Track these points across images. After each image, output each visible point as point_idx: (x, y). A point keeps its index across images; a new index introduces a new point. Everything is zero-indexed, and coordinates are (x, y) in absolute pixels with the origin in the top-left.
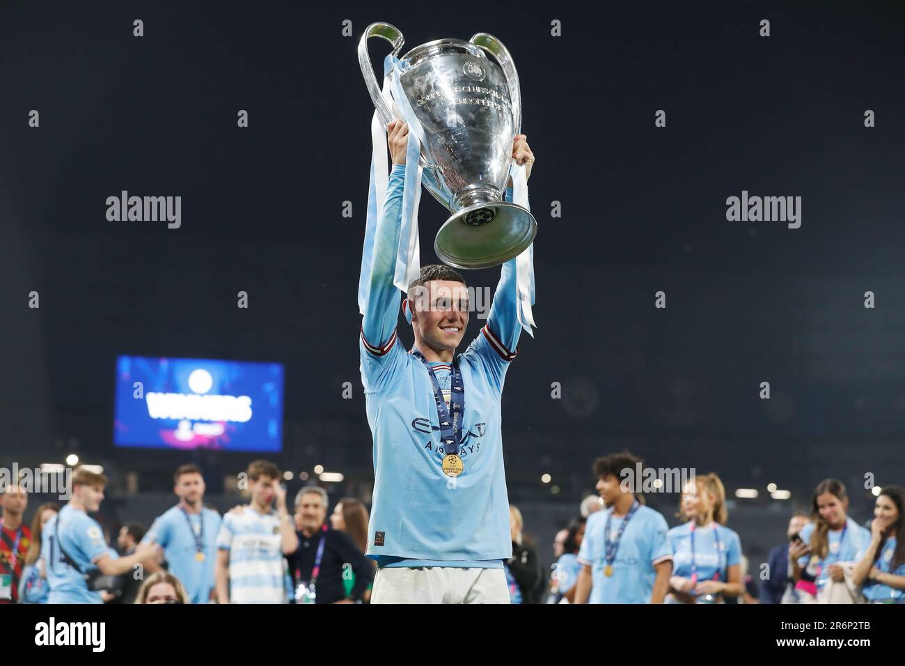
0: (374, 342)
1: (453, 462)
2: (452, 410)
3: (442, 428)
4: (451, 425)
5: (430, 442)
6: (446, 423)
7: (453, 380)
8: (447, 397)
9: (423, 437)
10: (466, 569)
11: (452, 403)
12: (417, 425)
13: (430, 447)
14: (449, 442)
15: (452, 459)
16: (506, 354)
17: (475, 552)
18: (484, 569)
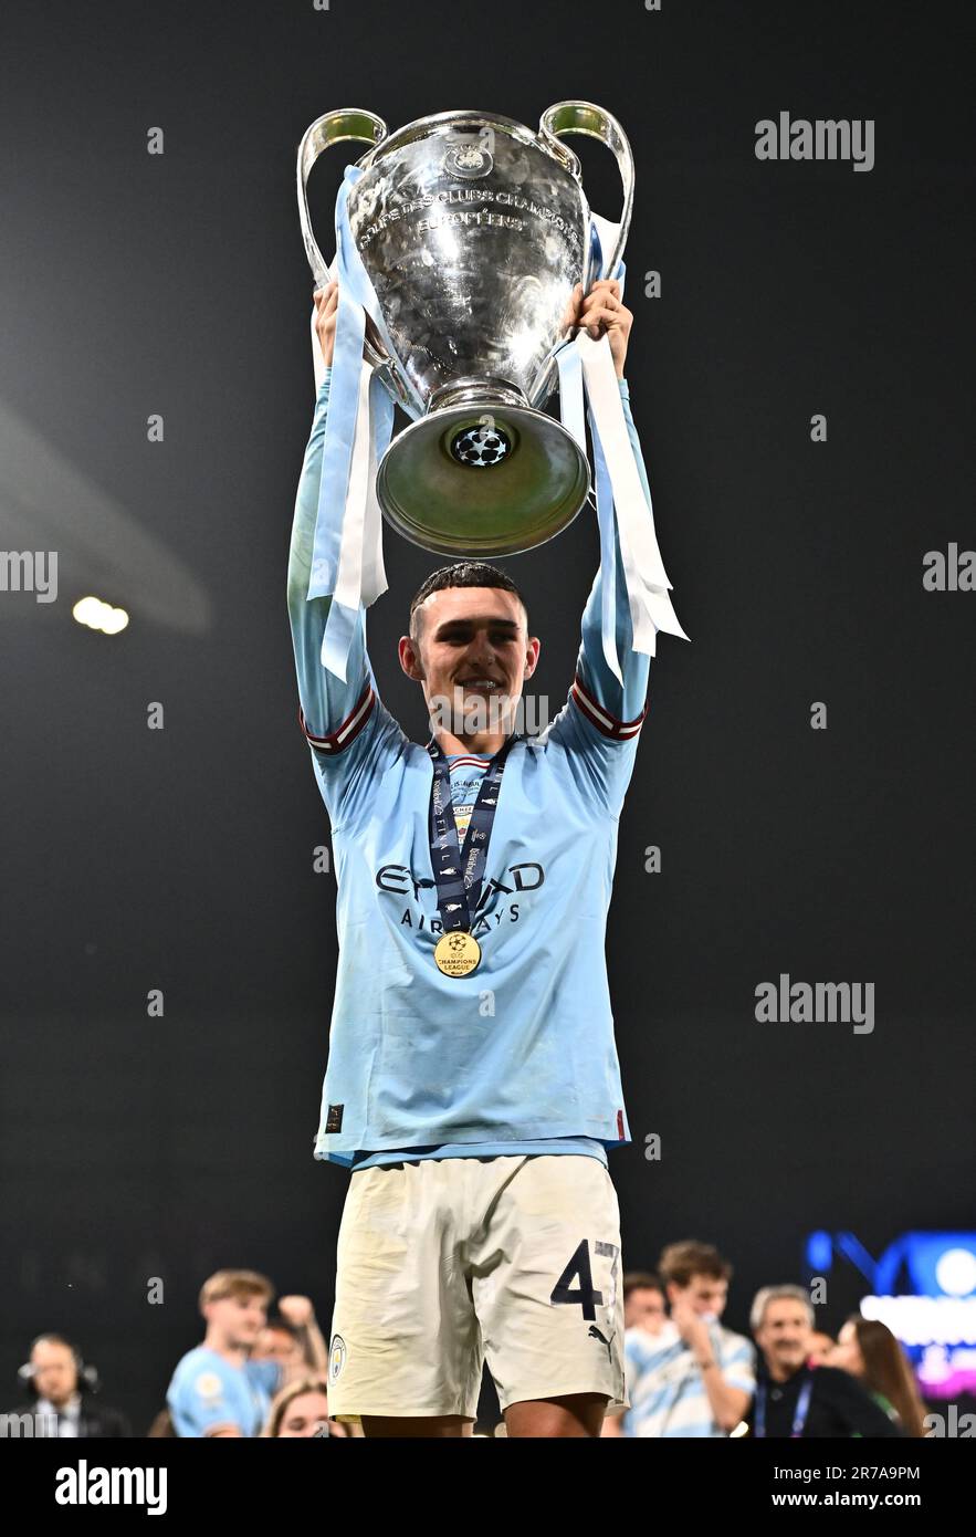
0: (318, 731)
1: (459, 947)
2: (468, 844)
3: (440, 881)
4: (460, 874)
5: (408, 912)
6: (449, 872)
7: (486, 785)
8: (463, 820)
9: (396, 903)
10: (486, 1159)
11: (471, 829)
12: (385, 881)
13: (409, 921)
14: (453, 907)
15: (457, 942)
16: (610, 725)
17: (504, 1124)
18: (530, 1157)
